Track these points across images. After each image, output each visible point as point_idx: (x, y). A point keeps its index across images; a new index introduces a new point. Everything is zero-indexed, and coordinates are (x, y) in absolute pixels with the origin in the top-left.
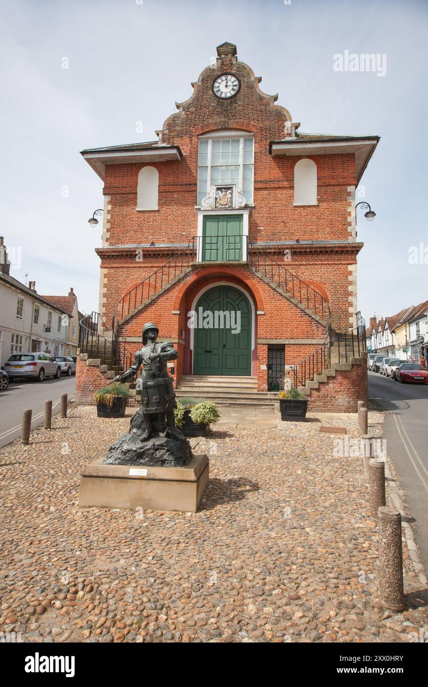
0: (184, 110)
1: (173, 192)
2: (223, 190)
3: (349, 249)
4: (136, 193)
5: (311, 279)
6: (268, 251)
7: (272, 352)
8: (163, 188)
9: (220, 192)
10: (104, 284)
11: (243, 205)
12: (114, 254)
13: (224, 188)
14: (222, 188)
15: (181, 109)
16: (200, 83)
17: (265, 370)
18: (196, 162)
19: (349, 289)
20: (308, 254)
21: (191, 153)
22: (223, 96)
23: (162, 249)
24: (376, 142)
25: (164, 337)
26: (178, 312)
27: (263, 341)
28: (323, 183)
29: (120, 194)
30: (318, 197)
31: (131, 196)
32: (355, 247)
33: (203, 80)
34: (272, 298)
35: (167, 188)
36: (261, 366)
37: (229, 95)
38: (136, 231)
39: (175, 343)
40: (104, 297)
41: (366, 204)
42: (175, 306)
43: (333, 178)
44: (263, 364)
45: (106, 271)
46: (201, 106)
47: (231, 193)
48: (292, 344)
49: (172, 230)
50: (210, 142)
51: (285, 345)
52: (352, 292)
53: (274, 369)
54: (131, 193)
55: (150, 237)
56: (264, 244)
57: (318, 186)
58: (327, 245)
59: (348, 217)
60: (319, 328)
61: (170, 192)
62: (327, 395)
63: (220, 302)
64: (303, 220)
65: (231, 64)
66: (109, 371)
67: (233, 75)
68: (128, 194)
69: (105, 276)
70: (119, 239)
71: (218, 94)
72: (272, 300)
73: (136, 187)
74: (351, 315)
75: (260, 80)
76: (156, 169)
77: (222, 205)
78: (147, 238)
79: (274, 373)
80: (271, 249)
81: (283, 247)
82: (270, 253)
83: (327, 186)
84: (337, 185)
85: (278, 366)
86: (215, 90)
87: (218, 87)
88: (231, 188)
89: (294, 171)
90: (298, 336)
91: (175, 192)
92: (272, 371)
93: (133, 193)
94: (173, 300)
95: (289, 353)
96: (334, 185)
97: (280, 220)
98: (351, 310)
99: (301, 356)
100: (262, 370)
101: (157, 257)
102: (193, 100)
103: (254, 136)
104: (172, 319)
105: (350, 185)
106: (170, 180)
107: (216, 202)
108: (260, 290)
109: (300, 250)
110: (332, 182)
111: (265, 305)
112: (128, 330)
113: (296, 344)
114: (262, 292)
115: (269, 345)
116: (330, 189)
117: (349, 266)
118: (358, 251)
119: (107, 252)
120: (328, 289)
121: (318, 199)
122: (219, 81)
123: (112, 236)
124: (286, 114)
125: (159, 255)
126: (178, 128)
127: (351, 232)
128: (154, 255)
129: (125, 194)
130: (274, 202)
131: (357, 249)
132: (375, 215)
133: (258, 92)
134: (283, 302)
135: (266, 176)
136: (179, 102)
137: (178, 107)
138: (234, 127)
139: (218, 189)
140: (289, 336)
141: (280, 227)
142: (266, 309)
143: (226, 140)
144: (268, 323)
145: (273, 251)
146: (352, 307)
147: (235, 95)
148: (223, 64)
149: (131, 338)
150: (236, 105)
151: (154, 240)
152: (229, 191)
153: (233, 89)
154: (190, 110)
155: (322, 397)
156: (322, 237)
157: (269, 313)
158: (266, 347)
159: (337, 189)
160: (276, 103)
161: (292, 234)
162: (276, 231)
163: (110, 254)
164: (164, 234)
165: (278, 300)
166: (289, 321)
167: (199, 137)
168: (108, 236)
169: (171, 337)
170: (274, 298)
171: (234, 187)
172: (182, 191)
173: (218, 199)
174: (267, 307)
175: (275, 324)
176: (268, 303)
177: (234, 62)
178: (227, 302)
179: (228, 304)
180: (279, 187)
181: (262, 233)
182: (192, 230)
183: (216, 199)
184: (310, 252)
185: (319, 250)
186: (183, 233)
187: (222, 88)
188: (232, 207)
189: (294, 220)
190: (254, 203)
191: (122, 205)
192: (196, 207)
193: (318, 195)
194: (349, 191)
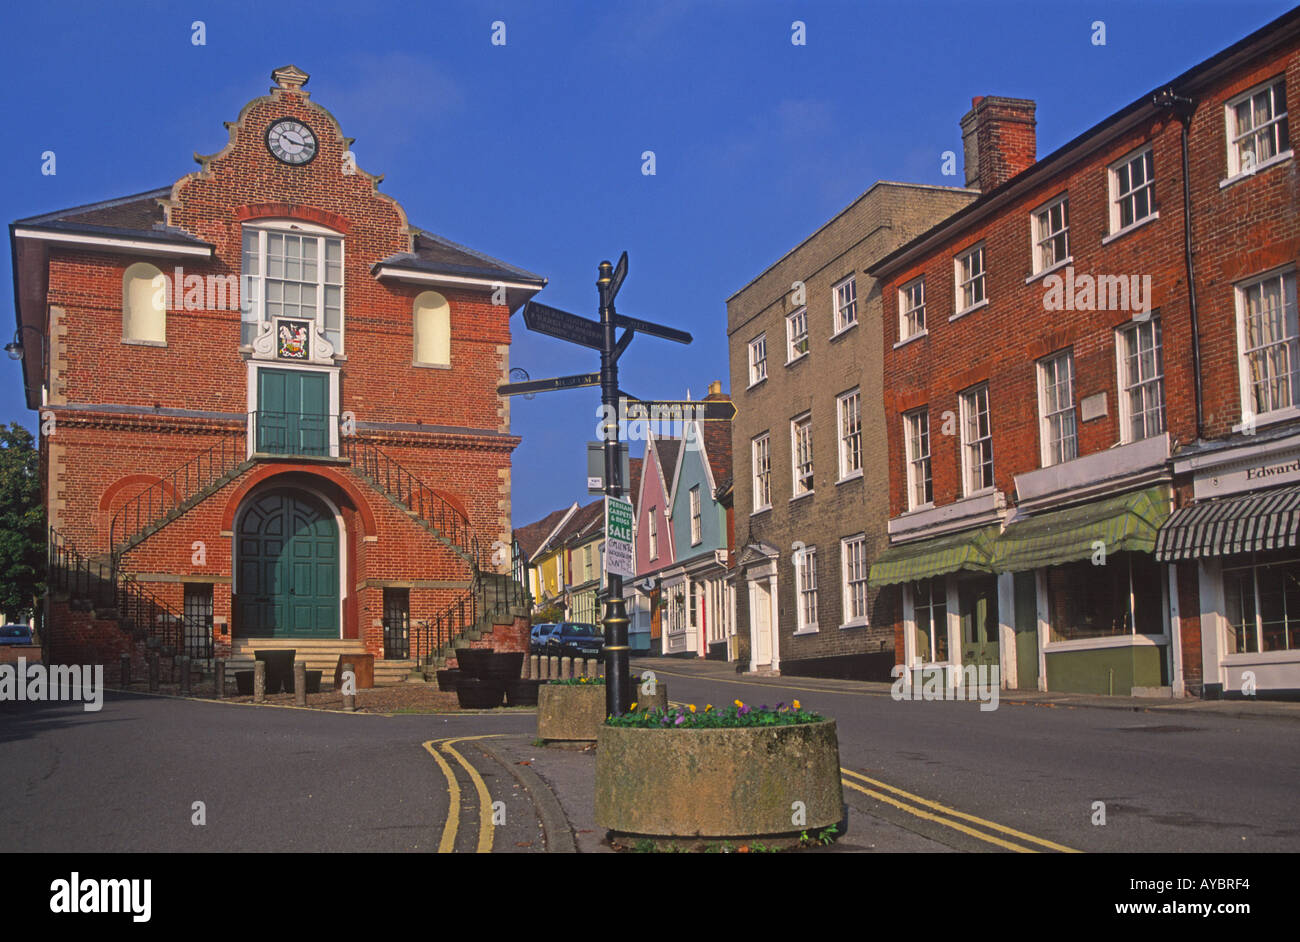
0: (213, 168)
1: (196, 317)
2: (293, 326)
3: (499, 444)
4: (121, 310)
7: (390, 599)
9: (285, 329)
10: (58, 474)
11: (328, 356)
13: (294, 323)
14: (290, 322)
16: (242, 126)
17: (380, 627)
18: (239, 269)
19: (499, 506)
20: (437, 448)
21: (229, 253)
22: (287, 158)
23: (177, 418)
24: (540, 288)
25: (206, 575)
26: (232, 534)
27: (376, 583)
28: (459, 335)
29: (85, 307)
30: (453, 357)
31: (110, 315)
32: (509, 441)
33: (247, 121)
34: (388, 517)
36: (374, 620)
37: (297, 159)
38: (122, 383)
39: (227, 584)
40: (58, 499)
41: (523, 373)
42: (224, 524)
43: (475, 330)
44: (377, 618)
45: (62, 450)
46: (246, 169)
47: (307, 334)
48: (421, 589)
49: (194, 384)
50: (263, 235)
51: (409, 589)
52: (505, 510)
53: (393, 625)
54: (108, 309)
55: (151, 395)
57: (452, 339)
60: (460, 564)
61: (189, 317)
63: (281, 516)
64: (428, 391)
65: (301, 104)
67: (304, 125)
68: (102, 309)
69: (61, 459)
70: (87, 394)
71: (278, 154)
72: (389, 521)
73: (120, 298)
74: (502, 546)
75: (352, 142)
76: (158, 270)
77: (291, 352)
78: (145, 395)
79: (393, 631)
81: (398, 433)
83: (467, 340)
84: (482, 341)
85: (398, 620)
86: (273, 145)
87: (278, 140)
88: (306, 325)
89: (412, 309)
90: (430, 577)
91: (201, 317)
92: (390, 629)
93: (115, 310)
94: (220, 514)
95: (415, 602)
96: (476, 341)
97: (391, 387)
98: (502, 536)
99: (435, 605)
100: (376, 627)
101: (168, 433)
103: (344, 238)
105: (499, 343)
107: (278, 346)
108: (370, 503)
109: (425, 440)
110: (473, 335)
111: (378, 527)
112: (138, 562)
113: (427, 589)
114: (372, 507)
115: (385, 589)
116: (471, 347)
117: (499, 470)
118: (512, 448)
120: (468, 504)
121: (451, 359)
122: (278, 129)
124: (399, 212)
125: (172, 429)
127: (502, 418)
128: (163, 428)
129: (97, 309)
130: (379, 356)
131: (512, 445)
134: (406, 524)
135: (365, 311)
137: (202, 162)
139: (281, 323)
140: (415, 576)
141: (391, 400)
142: (380, 533)
143: (292, 237)
144: (384, 556)
145: (380, 438)
146: (504, 532)
147: (309, 162)
148: (285, 100)
149: (144, 574)
151: (160, 401)
152: (303, 330)
153: (304, 151)
154: (226, 171)
156: (458, 421)
157: (385, 540)
158: (380, 592)
159: (481, 346)
161: (411, 411)
162: (385, 405)
163: (71, 420)
164: (179, 392)
165: (398, 521)
166: (416, 554)
167: (244, 224)
169: (220, 575)
170: (391, 518)
172: (213, 318)
173: (284, 341)
174: (382, 530)
175: (394, 556)
176: (383, 524)
177: (306, 102)
178: (295, 516)
179: (297, 519)
180: (388, 333)
181: (361, 406)
182: (234, 389)
183: (280, 340)
184: (440, 444)
185: (454, 442)
186: (217, 394)
187: (284, 144)
188: (306, 357)
189: (413, 389)
190: (345, 354)
191: (90, 329)
192: (240, 349)
193: (451, 354)
194: (499, 352)
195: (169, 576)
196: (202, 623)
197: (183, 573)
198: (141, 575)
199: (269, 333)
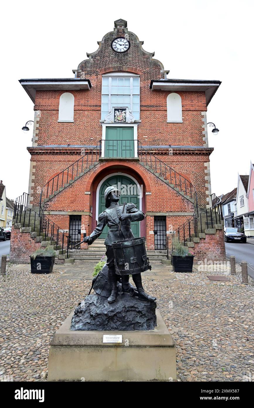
0: (92, 57)
1: (84, 110)
2: (120, 110)
3: (204, 152)
4: (58, 110)
5: (180, 171)
6: (151, 152)
7: (157, 221)
8: (77, 108)
9: (117, 112)
10: (33, 173)
11: (133, 121)
12: (41, 151)
13: (120, 109)
14: (119, 109)
15: (90, 57)
16: (103, 42)
17: (152, 235)
18: (101, 91)
19: (205, 179)
20: (177, 155)
21: (97, 86)
22: (119, 51)
23: (76, 149)
24: (219, 85)
25: (79, 211)
26: (89, 193)
27: (151, 214)
28: (185, 109)
29: (46, 110)
30: (183, 118)
31: (54, 112)
32: (208, 151)
33: (105, 40)
34: (156, 183)
35: (80, 108)
36: (150, 231)
37: (122, 51)
38: (57, 136)
39: (87, 215)
40: (32, 182)
41: (213, 124)
42: (87, 189)
43: (192, 106)
44: (151, 230)
45: (35, 164)
46: (104, 56)
48: (171, 216)
49: (83, 135)
50: (110, 79)
51: (166, 216)
52: (208, 181)
53: (158, 234)
54: (54, 110)
55: (67, 141)
56: (148, 147)
57: (182, 111)
58: (190, 149)
59: (203, 131)
60: (189, 204)
61: (82, 110)
62: (200, 251)
64: (174, 132)
65: (124, 32)
66: (38, 237)
68: (52, 110)
69: (34, 167)
70: (45, 142)
71: (116, 49)
72: (156, 185)
73: (58, 106)
74: (208, 196)
75: (143, 43)
76: (72, 95)
77: (119, 120)
78: (65, 141)
79: (159, 236)
80: (153, 151)
81: (161, 149)
82: (152, 153)
83: (188, 111)
84: (195, 111)
85: (161, 231)
86: (113, 47)
87: (116, 45)
88: (125, 109)
89: (166, 100)
90: (175, 210)
91: (86, 110)
92: (157, 235)
93: (56, 110)
94: (85, 184)
95: (169, 222)
96: (193, 111)
97: (158, 131)
98: (207, 192)
99: (178, 224)
100: (150, 234)
101: (72, 154)
102: (99, 52)
103: (140, 77)
104: (85, 198)
105: (202, 111)
106: (82, 102)
107: (114, 118)
108: (148, 178)
110: (192, 109)
111: (152, 188)
112: (52, 206)
113: (174, 216)
114: (149, 179)
115: (155, 216)
116: (190, 113)
117: (204, 163)
118: (210, 154)
119: (36, 150)
120: (191, 178)
121: (182, 119)
122: (116, 41)
123: (40, 139)
124: (160, 65)
125: (74, 153)
126: (89, 69)
127: (205, 141)
128: (70, 153)
129: (50, 110)
130: (154, 120)
131: (210, 152)
132: (218, 131)
133: (142, 50)
134: (164, 186)
135: (148, 102)
136: (89, 53)
137: (88, 56)
138: (127, 70)
139: (115, 110)
140: (168, 210)
141: (158, 136)
142: (152, 191)
143: (121, 79)
144: (154, 201)
145: (154, 152)
146: (208, 190)
147: (127, 51)
148: (118, 31)
149: (54, 212)
150: (128, 57)
151: (70, 142)
152: (124, 112)
153: (125, 47)
154: (97, 58)
155: (196, 253)
156: (186, 144)
157: (155, 194)
158: (153, 218)
159: (195, 113)
160: (153, 58)
161: (167, 141)
162: (156, 139)
163: (38, 151)
164: (78, 138)
165: (160, 185)
166: (169, 200)
167: (103, 75)
168: (37, 139)
169: (83, 211)
170: (157, 184)
171: (127, 109)
172: (91, 110)
173: (116, 117)
174: (153, 189)
175: (159, 201)
176: (153, 187)
177: (126, 31)
180: (157, 110)
181: (146, 140)
182: (98, 136)
183: (115, 116)
184: (179, 153)
185: (185, 152)
186: (91, 139)
187: (118, 46)
188: (125, 121)
189: (167, 132)
190: (140, 120)
191: (47, 118)
192: (100, 121)
193: (182, 117)
194: (202, 114)
195: (63, 212)
196: (77, 233)
197: (69, 211)
198: (52, 212)
199: (111, 113)
